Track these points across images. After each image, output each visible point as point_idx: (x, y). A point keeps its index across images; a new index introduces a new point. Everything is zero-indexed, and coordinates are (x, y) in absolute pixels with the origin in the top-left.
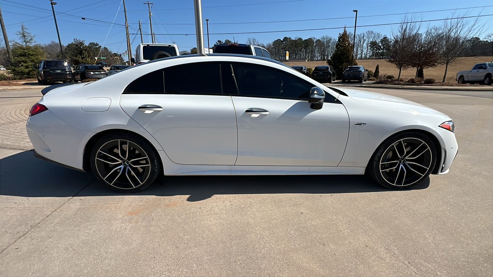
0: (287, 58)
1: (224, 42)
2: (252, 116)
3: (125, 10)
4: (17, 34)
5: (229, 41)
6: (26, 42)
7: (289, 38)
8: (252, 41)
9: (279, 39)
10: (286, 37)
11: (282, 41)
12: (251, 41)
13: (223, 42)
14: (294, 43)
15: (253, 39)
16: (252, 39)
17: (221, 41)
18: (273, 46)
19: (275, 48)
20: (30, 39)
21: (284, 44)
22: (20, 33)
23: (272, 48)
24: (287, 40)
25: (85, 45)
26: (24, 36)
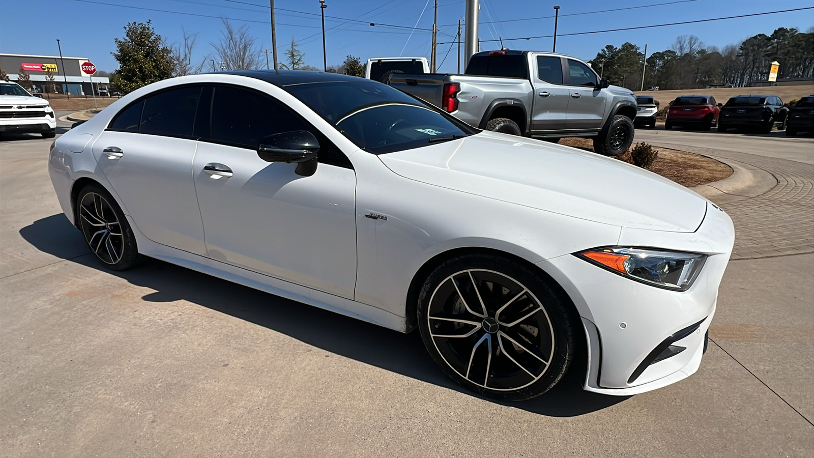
0: (773, 77)
1: (619, 47)
2: (211, 177)
3: (436, 8)
4: (285, 54)
5: (630, 45)
6: (294, 64)
7: (792, 30)
8: (687, 42)
9: (760, 35)
10: (781, 29)
11: (769, 39)
12: (685, 42)
13: (616, 48)
14: (804, 43)
15: (691, 38)
16: (688, 38)
17: (612, 47)
18: (741, 52)
19: (747, 55)
20: (298, 59)
21: (775, 45)
22: (289, 52)
23: (738, 56)
24: (783, 35)
25: (360, 64)
26: (293, 56)
